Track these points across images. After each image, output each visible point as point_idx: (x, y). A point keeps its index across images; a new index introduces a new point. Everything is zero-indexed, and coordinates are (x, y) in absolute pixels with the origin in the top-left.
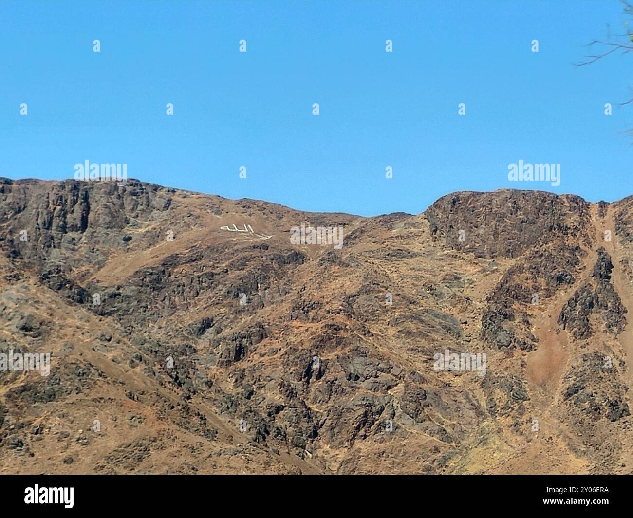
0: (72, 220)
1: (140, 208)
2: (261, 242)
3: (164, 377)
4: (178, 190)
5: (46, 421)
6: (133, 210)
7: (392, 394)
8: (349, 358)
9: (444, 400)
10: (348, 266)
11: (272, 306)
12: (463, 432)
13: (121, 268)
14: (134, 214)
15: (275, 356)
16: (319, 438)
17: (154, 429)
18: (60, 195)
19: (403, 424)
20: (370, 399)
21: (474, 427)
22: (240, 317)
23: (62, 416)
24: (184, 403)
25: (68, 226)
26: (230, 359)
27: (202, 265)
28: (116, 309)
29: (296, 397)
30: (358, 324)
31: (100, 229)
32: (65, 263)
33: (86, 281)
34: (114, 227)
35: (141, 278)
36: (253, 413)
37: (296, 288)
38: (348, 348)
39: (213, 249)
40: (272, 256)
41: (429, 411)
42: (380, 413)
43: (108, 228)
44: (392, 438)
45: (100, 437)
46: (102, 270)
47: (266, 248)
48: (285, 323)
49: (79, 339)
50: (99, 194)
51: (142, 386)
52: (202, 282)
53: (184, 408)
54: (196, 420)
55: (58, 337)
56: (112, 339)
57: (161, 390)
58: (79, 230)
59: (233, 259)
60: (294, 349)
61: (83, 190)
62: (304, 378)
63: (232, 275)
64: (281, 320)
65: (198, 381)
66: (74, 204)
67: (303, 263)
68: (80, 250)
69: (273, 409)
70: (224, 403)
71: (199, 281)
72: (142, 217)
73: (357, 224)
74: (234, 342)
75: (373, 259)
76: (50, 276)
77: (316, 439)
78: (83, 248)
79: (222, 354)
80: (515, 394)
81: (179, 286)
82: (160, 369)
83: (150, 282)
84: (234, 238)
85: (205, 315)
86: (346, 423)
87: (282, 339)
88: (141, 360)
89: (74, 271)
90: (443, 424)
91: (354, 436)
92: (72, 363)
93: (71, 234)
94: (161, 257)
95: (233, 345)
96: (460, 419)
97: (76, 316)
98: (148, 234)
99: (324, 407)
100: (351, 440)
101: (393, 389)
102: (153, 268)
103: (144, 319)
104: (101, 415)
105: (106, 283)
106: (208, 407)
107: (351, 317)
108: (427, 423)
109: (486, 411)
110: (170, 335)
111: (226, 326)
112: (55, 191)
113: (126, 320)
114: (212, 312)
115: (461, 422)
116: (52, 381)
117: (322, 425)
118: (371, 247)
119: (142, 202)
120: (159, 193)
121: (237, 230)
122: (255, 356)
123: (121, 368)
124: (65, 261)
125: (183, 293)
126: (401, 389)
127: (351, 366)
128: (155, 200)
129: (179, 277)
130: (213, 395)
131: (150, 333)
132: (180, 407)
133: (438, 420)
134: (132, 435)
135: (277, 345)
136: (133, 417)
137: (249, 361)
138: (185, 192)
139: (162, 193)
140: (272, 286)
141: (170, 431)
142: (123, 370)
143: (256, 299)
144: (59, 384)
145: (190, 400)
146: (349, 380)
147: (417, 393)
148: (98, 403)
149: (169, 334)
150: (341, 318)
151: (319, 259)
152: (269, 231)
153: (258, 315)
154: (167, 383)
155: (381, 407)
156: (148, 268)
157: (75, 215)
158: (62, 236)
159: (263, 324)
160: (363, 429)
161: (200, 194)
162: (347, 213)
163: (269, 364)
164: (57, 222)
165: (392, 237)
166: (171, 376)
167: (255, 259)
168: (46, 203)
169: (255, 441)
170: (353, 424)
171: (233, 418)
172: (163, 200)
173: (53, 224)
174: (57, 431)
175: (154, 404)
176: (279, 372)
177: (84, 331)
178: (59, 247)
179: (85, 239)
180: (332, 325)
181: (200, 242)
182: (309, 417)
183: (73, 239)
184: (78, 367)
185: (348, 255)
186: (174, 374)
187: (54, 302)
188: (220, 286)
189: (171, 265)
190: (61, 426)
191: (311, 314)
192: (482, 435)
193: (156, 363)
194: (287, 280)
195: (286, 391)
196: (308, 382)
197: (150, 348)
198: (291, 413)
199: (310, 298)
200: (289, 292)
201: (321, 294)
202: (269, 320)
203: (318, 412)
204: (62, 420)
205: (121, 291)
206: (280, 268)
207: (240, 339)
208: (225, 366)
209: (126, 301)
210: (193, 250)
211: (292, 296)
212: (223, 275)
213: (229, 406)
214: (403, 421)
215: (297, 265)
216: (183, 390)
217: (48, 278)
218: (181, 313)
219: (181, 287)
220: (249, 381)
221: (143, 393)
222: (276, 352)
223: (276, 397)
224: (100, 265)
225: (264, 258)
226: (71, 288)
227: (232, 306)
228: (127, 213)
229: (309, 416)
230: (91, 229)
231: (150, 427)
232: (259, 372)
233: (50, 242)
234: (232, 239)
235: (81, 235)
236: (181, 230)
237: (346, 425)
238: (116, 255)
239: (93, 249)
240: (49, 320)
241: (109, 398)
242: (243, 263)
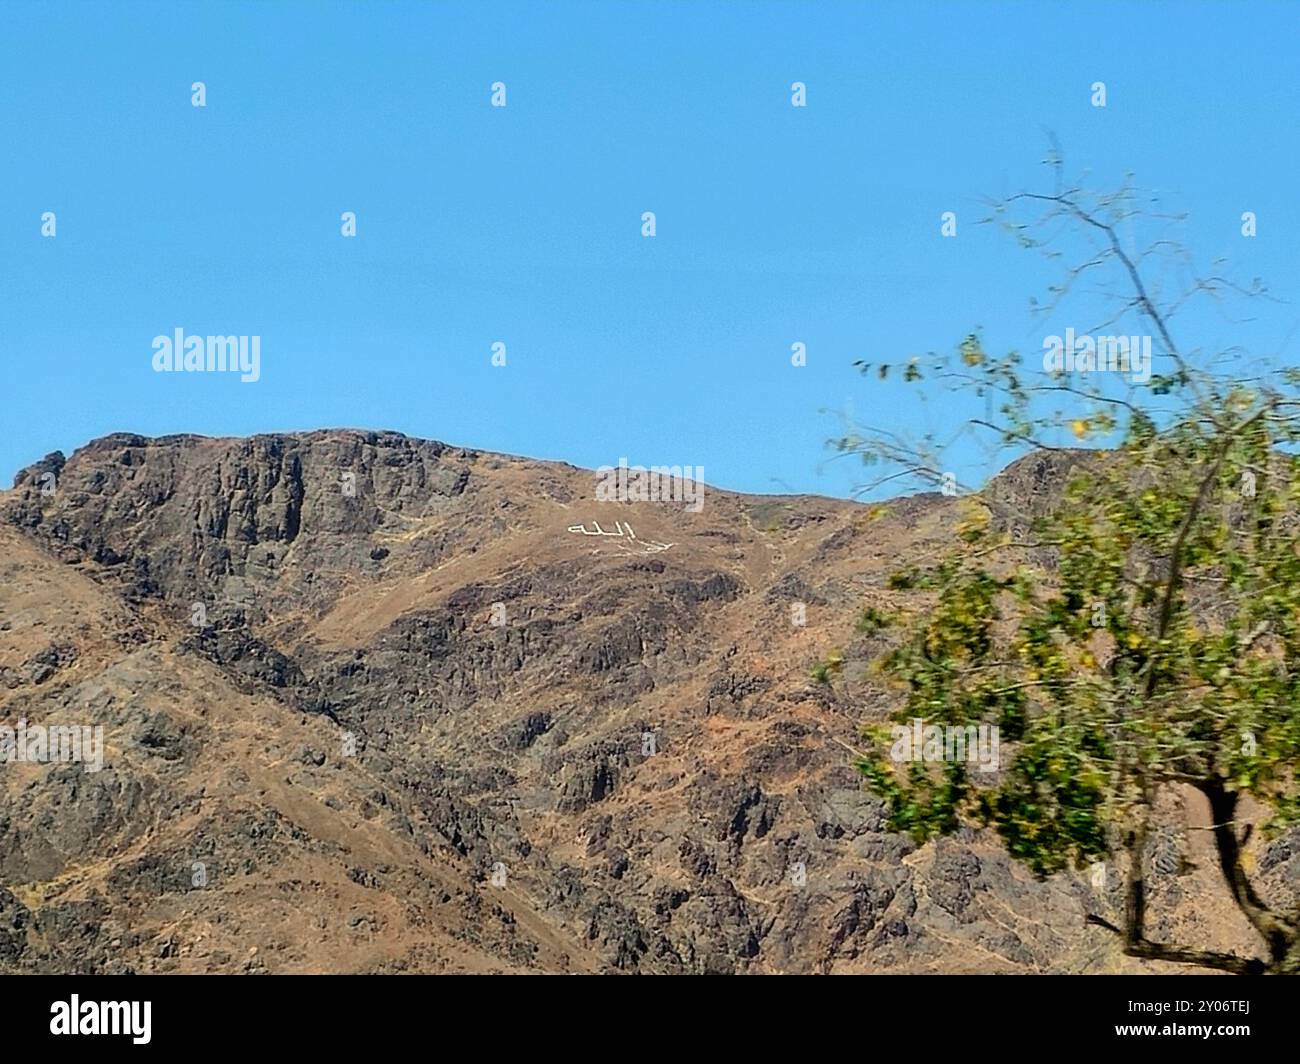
0: (266, 516)
1: (405, 490)
2: (650, 555)
3: (431, 836)
4: (483, 452)
5: (185, 931)
6: (391, 494)
7: (910, 864)
8: (822, 791)
9: (1016, 877)
10: (823, 603)
11: (670, 686)
12: (1054, 941)
13: (365, 614)
14: (393, 504)
15: (673, 790)
16: (761, 957)
17: (402, 945)
18: (242, 467)
19: (934, 927)
20: (865, 876)
21: (1077, 932)
22: (606, 710)
23: (216, 920)
24: (471, 890)
25: (259, 530)
26: (583, 796)
27: (530, 605)
28: (354, 696)
29: (715, 872)
30: (843, 722)
31: (323, 535)
32: (253, 605)
33: (294, 642)
34: (352, 530)
35: (406, 634)
36: (613, 909)
37: (719, 649)
38: (820, 772)
39: (553, 573)
40: (672, 584)
41: (985, 898)
42: (884, 904)
43: (340, 532)
44: (909, 956)
45: (291, 961)
46: (327, 618)
47: (660, 568)
48: (695, 721)
49: (259, 762)
50: (322, 463)
51: (385, 856)
52: (528, 639)
53: (469, 900)
54: (494, 924)
55: (216, 756)
56: (327, 760)
57: (425, 863)
58: (282, 538)
59: (591, 593)
60: (712, 776)
61: (290, 457)
62: (732, 833)
63: (587, 625)
64: (686, 715)
65: (502, 843)
66: (273, 485)
67: (735, 599)
68: (284, 577)
69: (667, 899)
70: (553, 889)
71: (523, 637)
72: (409, 510)
73: (845, 518)
74: (591, 761)
75: (874, 588)
76: (217, 632)
77: (755, 958)
78: (289, 575)
79: (567, 786)
80: (1161, 863)
81: (481, 649)
82: (423, 819)
83: (425, 641)
84: (595, 548)
85: (531, 707)
86: (817, 925)
87: (687, 754)
88: (384, 803)
89: (271, 621)
90: (1014, 926)
91: (833, 951)
92: (239, 812)
93: (265, 547)
94: (447, 591)
95: (588, 769)
96: (1050, 914)
97: (254, 715)
98: (422, 544)
99: (772, 893)
100: (826, 960)
101: (913, 855)
102: (429, 614)
103: (411, 717)
104: (294, 915)
105: (334, 645)
106: (521, 897)
107: (829, 708)
108: (982, 924)
109: (1102, 898)
110: (464, 750)
111: (575, 730)
112: (233, 458)
113: (374, 720)
114: (549, 701)
115: (1052, 922)
116: (198, 848)
117: (768, 930)
118: (872, 565)
119: (410, 479)
120: (444, 460)
121: (600, 532)
122: (633, 790)
123: (343, 820)
124: (252, 602)
125: (490, 662)
126: (928, 854)
127: (826, 808)
128: (436, 474)
129: (482, 630)
130: (531, 872)
131: (422, 745)
132: (462, 898)
133: (1005, 917)
134: (357, 957)
135: (676, 766)
136: (360, 921)
137: (620, 800)
138: (497, 458)
139: (451, 459)
140: (670, 646)
141: (436, 947)
142: (347, 824)
143: (638, 672)
144: (211, 853)
145: (483, 884)
146: (822, 837)
147: (960, 862)
148: (289, 891)
149: (461, 747)
150: (807, 711)
151: (768, 589)
152: (667, 534)
153: (641, 705)
154: (438, 849)
155: (888, 892)
156: (421, 613)
157: (273, 506)
158: (247, 549)
159: (651, 724)
160: (851, 939)
161: (528, 460)
162: (825, 495)
163: (660, 806)
164: (236, 521)
165: (916, 543)
166: (446, 835)
167: (637, 591)
168: (215, 484)
169: (616, 964)
170: (830, 928)
171: (572, 919)
172: (451, 473)
173: (229, 526)
174: (206, 951)
175: (409, 893)
176: (681, 822)
177: (269, 744)
178: (242, 574)
179: (294, 556)
180: (787, 726)
181: (525, 559)
182: (741, 915)
183: (271, 556)
184: (251, 819)
185: (824, 582)
186: (451, 830)
187: (211, 687)
188: (565, 647)
189: (466, 606)
190: (214, 941)
191: (748, 702)
192: (1093, 948)
193: (415, 807)
194: (700, 633)
195: (696, 860)
196: (739, 841)
197: (403, 778)
198: (703, 907)
199: (747, 668)
200: (704, 659)
201: (768, 661)
202: (662, 715)
203: (758, 905)
204: (218, 928)
205: (364, 660)
206: (687, 610)
207: (602, 756)
208: (571, 811)
209: (373, 681)
210: (512, 575)
211: (711, 666)
212: (570, 626)
213: (565, 894)
214: (933, 920)
215: (723, 602)
216: (469, 862)
217: (214, 636)
218: (486, 703)
219: (486, 650)
220: (618, 842)
221: (387, 870)
222: (674, 781)
223: (672, 873)
224: (324, 608)
225: (656, 590)
226: (260, 657)
227: (588, 688)
228: (380, 498)
229: (740, 911)
230: (306, 534)
231: (394, 941)
232: (640, 822)
233: (223, 563)
234: (590, 550)
235: (286, 547)
236: (488, 533)
237: (817, 929)
238: (356, 587)
239: (311, 575)
240: (199, 724)
241: (312, 882)
242: (612, 601)
